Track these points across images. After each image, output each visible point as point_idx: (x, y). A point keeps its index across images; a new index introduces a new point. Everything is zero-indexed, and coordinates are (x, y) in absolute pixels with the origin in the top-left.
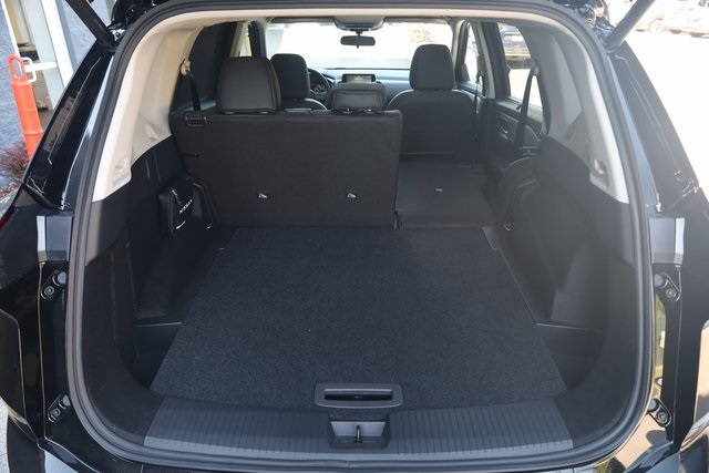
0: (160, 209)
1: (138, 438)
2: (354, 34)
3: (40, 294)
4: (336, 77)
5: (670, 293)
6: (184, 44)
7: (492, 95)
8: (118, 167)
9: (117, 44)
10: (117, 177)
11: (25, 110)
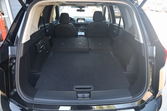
0: (36, 47)
1: (32, 98)
2: (80, 9)
3: (9, 65)
4: (75, 19)
5: (153, 63)
6: (41, 9)
7: (112, 22)
8: (27, 36)
9: (27, 8)
10: (27, 38)
11: (2, 26)
